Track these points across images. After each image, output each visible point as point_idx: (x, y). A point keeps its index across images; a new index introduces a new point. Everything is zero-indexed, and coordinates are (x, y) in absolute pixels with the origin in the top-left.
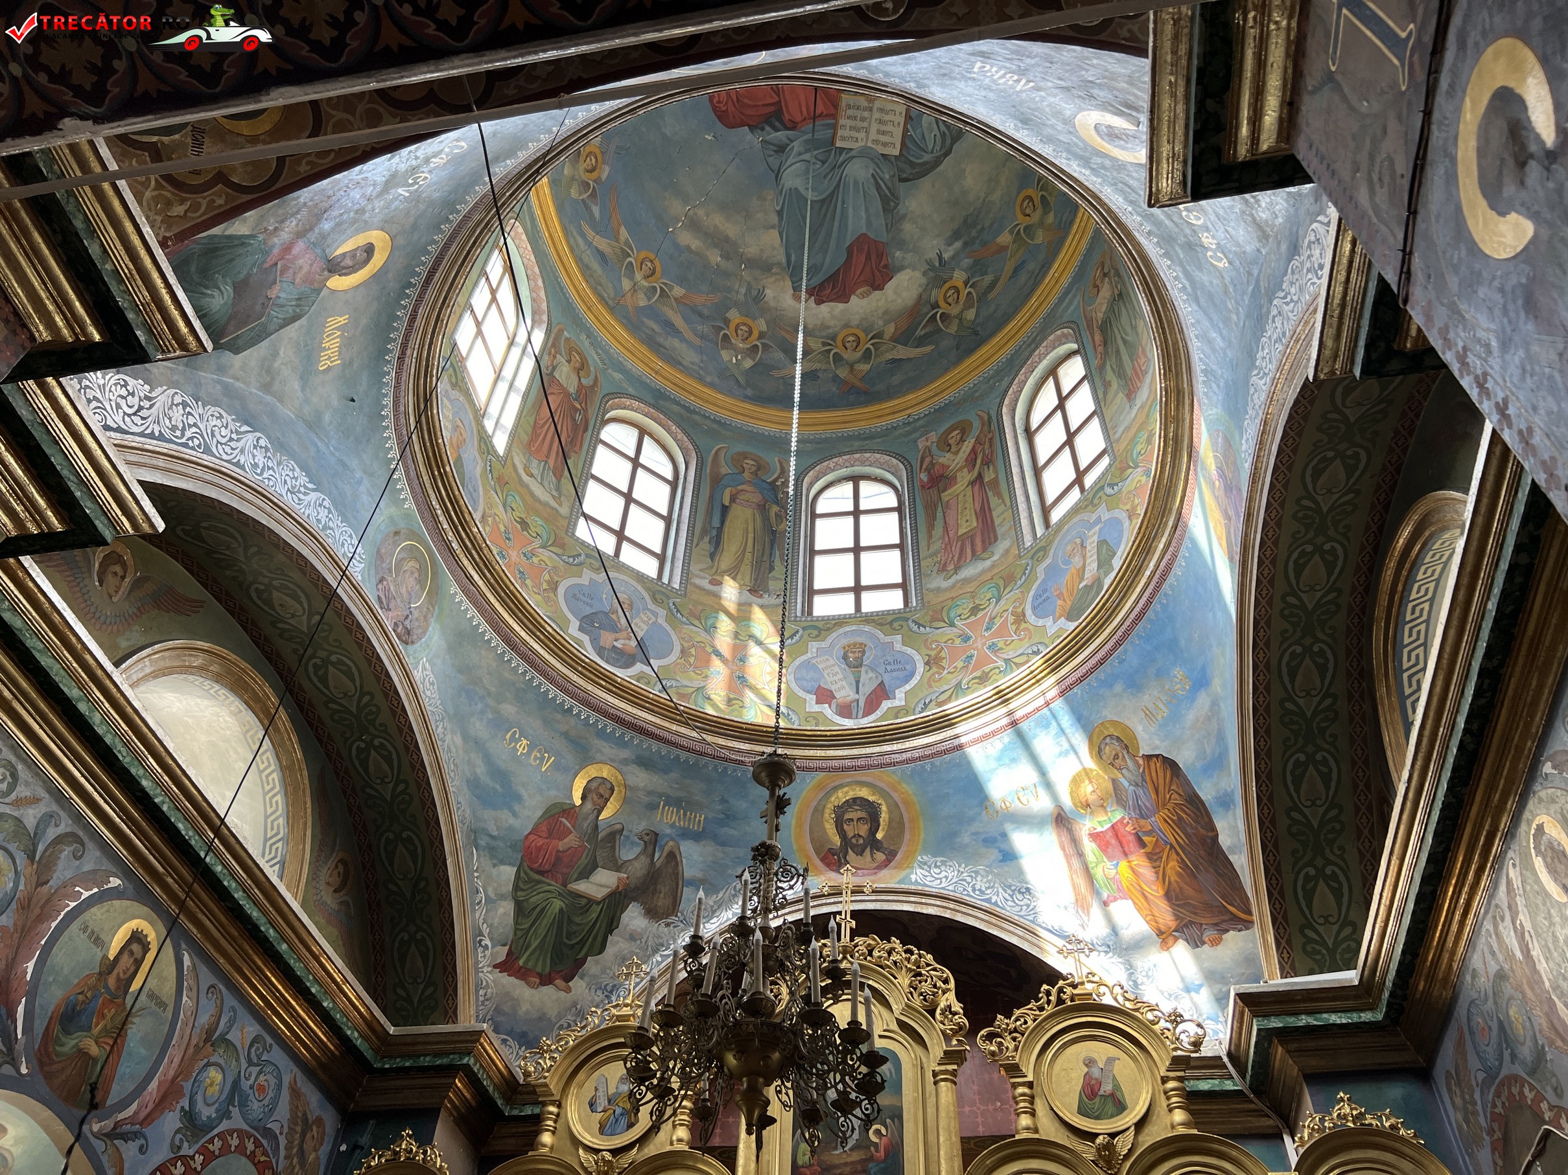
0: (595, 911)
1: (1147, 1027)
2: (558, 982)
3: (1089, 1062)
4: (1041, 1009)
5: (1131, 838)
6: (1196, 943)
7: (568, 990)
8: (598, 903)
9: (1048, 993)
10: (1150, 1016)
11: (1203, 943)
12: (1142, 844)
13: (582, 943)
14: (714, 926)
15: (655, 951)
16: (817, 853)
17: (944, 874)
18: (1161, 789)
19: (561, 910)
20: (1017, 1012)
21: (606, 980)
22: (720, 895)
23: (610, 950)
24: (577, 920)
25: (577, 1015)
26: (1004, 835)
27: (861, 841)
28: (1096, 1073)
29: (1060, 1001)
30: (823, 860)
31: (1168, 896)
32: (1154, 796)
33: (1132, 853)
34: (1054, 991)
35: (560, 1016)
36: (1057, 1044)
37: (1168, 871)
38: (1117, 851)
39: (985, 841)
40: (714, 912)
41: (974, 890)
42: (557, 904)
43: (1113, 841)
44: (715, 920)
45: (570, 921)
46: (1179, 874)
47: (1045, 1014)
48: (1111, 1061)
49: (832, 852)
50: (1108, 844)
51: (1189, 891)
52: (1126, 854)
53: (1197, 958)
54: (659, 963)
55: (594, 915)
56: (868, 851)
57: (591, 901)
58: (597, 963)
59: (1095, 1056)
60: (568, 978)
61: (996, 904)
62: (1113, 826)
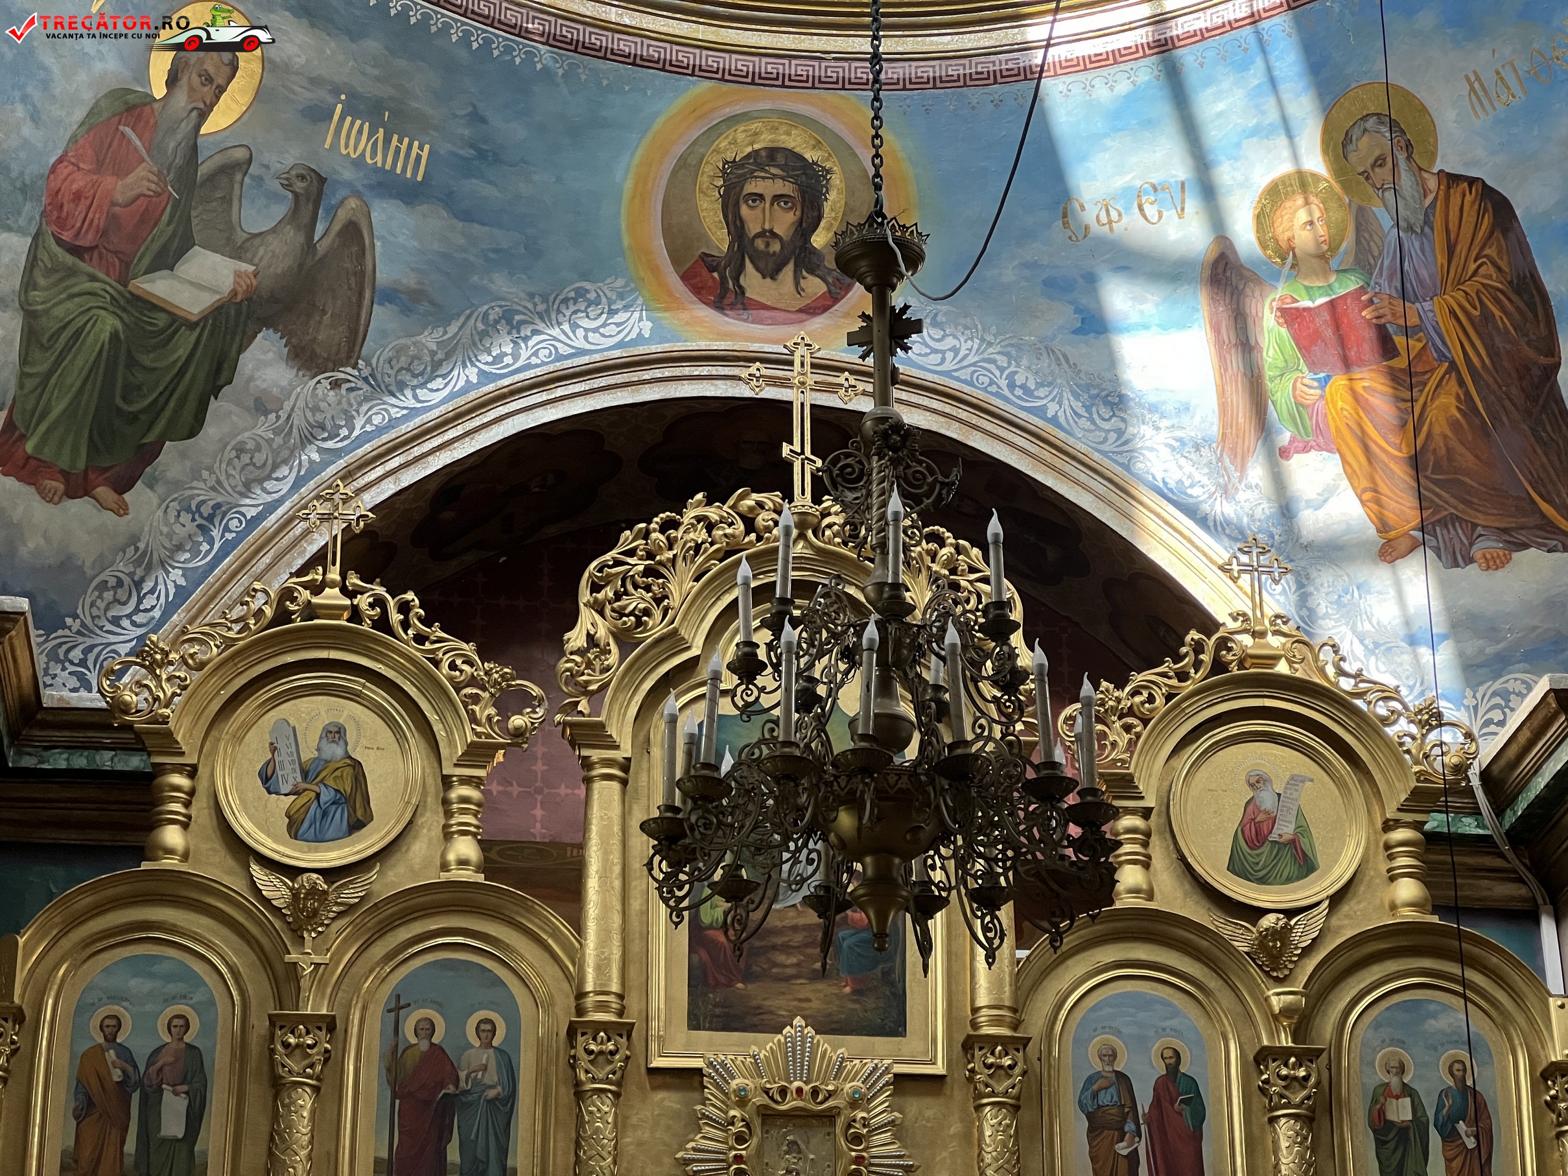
0: (183, 345)
1: (1370, 727)
2: (102, 491)
3: (1257, 782)
4: (1182, 676)
5: (1369, 335)
7: (122, 510)
8: (192, 326)
9: (1198, 648)
10: (1382, 710)
11: (1469, 560)
13: (155, 409)
14: (438, 397)
15: (307, 439)
16: (676, 261)
17: (950, 342)
18: (1461, 249)
19: (114, 336)
20: (1138, 678)
21: (201, 492)
22: (453, 329)
23: (211, 430)
24: (146, 360)
25: (138, 563)
26: (1091, 281)
27: (776, 247)
28: (1267, 801)
29: (1219, 666)
30: (684, 278)
31: (1416, 462)
32: (1441, 259)
33: (1361, 363)
34: (1211, 643)
35: (102, 564)
36: (1205, 742)
37: (1432, 413)
38: (1333, 353)
39: (1049, 283)
40: (437, 365)
41: (1012, 386)
42: (108, 324)
43: (1329, 333)
44: (438, 383)
45: (132, 362)
46: (1454, 424)
47: (1189, 686)
48: (1295, 781)
49: (708, 262)
50: (1316, 337)
51: (1466, 459)
52: (1347, 364)
54: (314, 470)
55: (182, 353)
56: (789, 270)
57: (177, 322)
58: (183, 455)
59: (1267, 769)
60: (123, 485)
61: (1054, 421)
62: (1332, 304)
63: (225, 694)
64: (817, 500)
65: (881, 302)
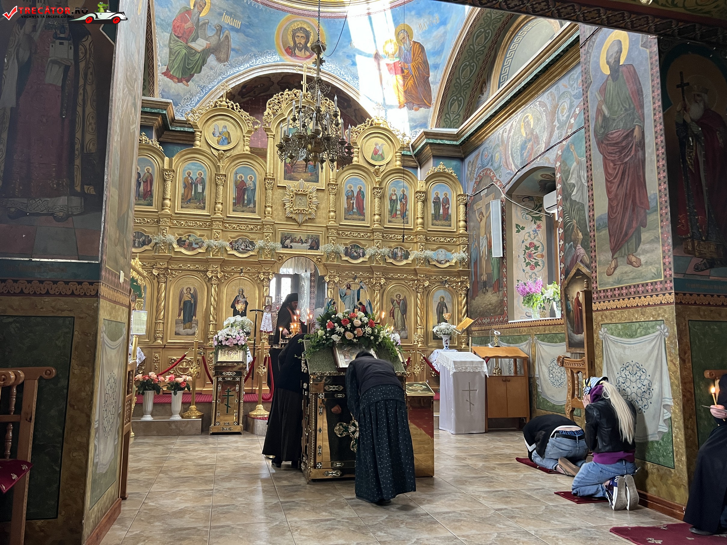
0: (198, 56)
1: (395, 136)
2: (184, 82)
3: (376, 144)
4: (365, 126)
5: (400, 69)
6: (410, 108)
7: (188, 85)
8: (199, 53)
9: (368, 121)
10: (397, 133)
11: (413, 109)
12: (403, 72)
13: (193, 68)
14: (242, 69)
15: (220, 75)
16: (284, 47)
17: (330, 65)
18: (416, 55)
19: (185, 54)
20: (358, 126)
21: (201, 83)
22: (245, 56)
23: (203, 72)
24: (191, 58)
25: (191, 95)
26: (355, 56)
27: (301, 46)
28: (378, 148)
29: (371, 125)
30: (286, 50)
31: (405, 92)
32: (412, 57)
33: (398, 74)
34: (370, 121)
35: (185, 95)
36: (369, 137)
37: (409, 84)
38: (394, 72)
39: (348, 56)
40: (242, 63)
41: (340, 74)
42: (184, 51)
43: (393, 68)
44: (242, 66)
45: (189, 59)
46: (412, 85)
47: (367, 128)
48: (382, 145)
49: (289, 48)
50: (391, 69)
51: (413, 92)
52: (396, 74)
53: (409, 113)
54: (221, 80)
55: (197, 58)
56: (304, 50)
57: (196, 52)
58: (198, 76)
59: (378, 142)
60: (188, 81)
61: (347, 81)
62: (394, 63)
63: (206, 119)
64: (307, 92)
65: (318, 57)
